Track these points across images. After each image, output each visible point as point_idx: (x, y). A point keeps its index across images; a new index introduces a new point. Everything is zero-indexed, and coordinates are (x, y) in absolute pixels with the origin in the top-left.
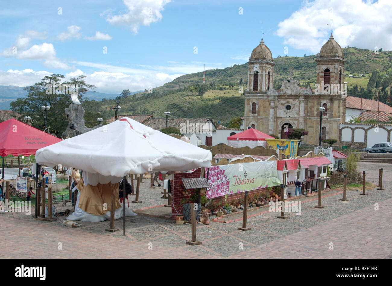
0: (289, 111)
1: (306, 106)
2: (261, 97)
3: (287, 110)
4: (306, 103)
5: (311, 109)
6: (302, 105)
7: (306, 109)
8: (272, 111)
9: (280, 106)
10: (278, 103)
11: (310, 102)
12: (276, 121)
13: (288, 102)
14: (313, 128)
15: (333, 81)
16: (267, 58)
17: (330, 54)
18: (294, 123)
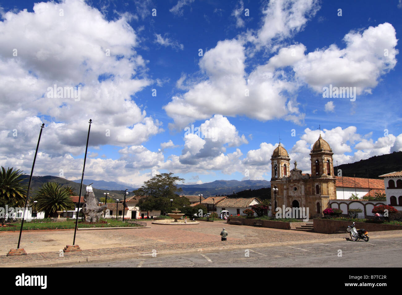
0: (296, 191)
1: (305, 187)
2: (279, 182)
3: (294, 191)
4: (305, 186)
5: (309, 190)
6: (303, 187)
7: (305, 189)
8: (285, 192)
9: (290, 188)
10: (289, 186)
11: (308, 184)
12: (289, 199)
13: (295, 185)
14: (311, 203)
15: (321, 168)
16: (282, 155)
17: (318, 149)
18: (299, 200)
